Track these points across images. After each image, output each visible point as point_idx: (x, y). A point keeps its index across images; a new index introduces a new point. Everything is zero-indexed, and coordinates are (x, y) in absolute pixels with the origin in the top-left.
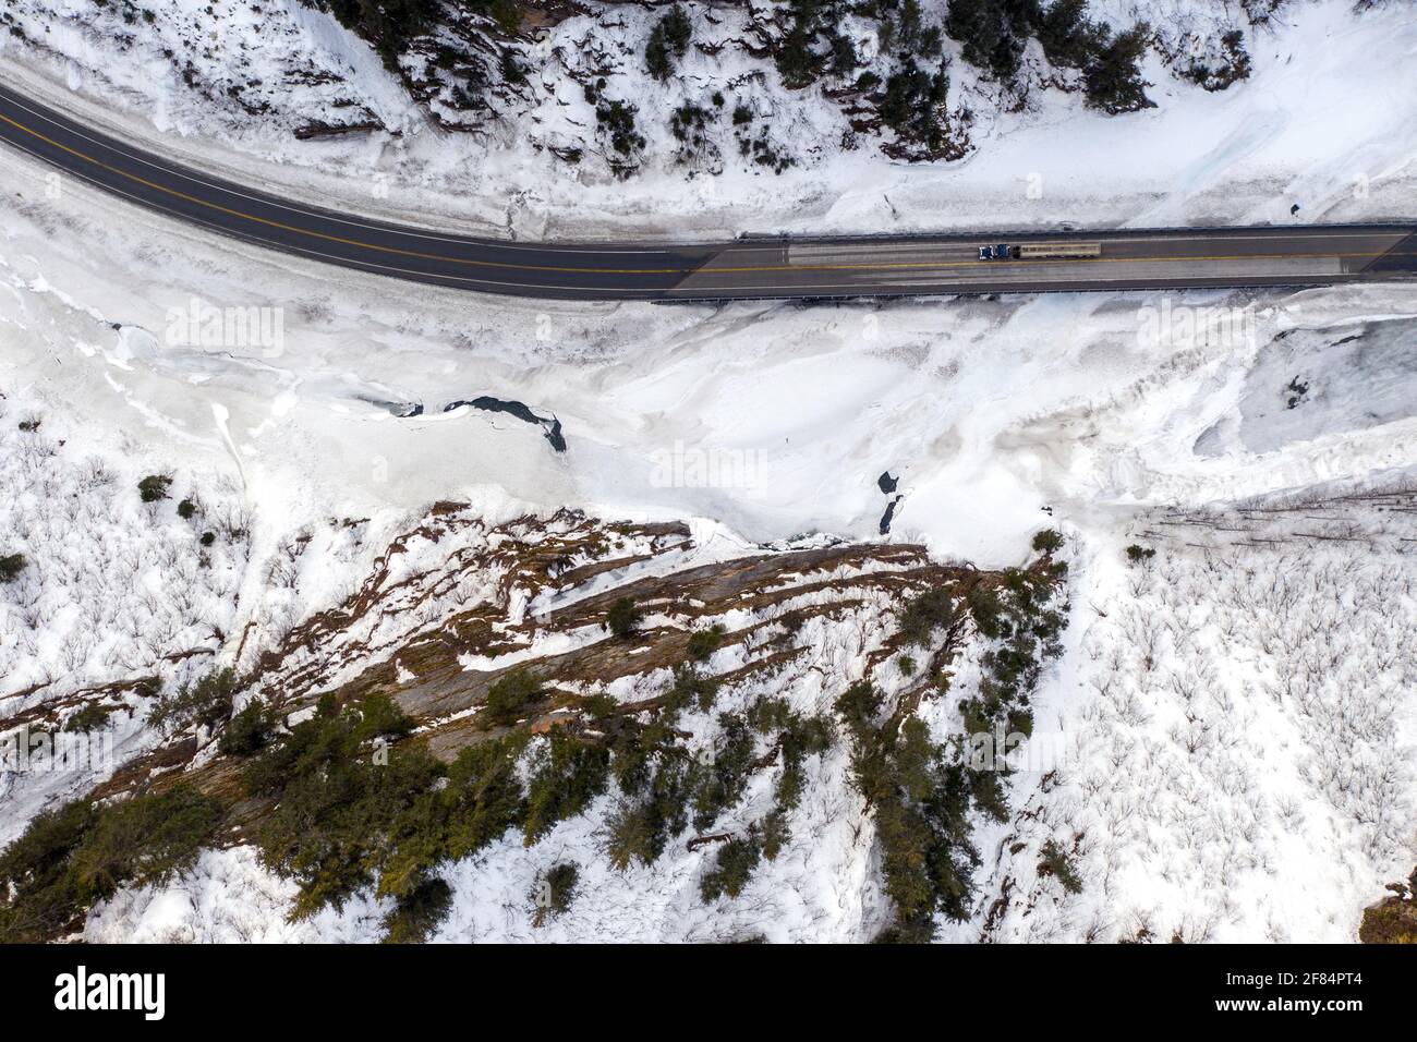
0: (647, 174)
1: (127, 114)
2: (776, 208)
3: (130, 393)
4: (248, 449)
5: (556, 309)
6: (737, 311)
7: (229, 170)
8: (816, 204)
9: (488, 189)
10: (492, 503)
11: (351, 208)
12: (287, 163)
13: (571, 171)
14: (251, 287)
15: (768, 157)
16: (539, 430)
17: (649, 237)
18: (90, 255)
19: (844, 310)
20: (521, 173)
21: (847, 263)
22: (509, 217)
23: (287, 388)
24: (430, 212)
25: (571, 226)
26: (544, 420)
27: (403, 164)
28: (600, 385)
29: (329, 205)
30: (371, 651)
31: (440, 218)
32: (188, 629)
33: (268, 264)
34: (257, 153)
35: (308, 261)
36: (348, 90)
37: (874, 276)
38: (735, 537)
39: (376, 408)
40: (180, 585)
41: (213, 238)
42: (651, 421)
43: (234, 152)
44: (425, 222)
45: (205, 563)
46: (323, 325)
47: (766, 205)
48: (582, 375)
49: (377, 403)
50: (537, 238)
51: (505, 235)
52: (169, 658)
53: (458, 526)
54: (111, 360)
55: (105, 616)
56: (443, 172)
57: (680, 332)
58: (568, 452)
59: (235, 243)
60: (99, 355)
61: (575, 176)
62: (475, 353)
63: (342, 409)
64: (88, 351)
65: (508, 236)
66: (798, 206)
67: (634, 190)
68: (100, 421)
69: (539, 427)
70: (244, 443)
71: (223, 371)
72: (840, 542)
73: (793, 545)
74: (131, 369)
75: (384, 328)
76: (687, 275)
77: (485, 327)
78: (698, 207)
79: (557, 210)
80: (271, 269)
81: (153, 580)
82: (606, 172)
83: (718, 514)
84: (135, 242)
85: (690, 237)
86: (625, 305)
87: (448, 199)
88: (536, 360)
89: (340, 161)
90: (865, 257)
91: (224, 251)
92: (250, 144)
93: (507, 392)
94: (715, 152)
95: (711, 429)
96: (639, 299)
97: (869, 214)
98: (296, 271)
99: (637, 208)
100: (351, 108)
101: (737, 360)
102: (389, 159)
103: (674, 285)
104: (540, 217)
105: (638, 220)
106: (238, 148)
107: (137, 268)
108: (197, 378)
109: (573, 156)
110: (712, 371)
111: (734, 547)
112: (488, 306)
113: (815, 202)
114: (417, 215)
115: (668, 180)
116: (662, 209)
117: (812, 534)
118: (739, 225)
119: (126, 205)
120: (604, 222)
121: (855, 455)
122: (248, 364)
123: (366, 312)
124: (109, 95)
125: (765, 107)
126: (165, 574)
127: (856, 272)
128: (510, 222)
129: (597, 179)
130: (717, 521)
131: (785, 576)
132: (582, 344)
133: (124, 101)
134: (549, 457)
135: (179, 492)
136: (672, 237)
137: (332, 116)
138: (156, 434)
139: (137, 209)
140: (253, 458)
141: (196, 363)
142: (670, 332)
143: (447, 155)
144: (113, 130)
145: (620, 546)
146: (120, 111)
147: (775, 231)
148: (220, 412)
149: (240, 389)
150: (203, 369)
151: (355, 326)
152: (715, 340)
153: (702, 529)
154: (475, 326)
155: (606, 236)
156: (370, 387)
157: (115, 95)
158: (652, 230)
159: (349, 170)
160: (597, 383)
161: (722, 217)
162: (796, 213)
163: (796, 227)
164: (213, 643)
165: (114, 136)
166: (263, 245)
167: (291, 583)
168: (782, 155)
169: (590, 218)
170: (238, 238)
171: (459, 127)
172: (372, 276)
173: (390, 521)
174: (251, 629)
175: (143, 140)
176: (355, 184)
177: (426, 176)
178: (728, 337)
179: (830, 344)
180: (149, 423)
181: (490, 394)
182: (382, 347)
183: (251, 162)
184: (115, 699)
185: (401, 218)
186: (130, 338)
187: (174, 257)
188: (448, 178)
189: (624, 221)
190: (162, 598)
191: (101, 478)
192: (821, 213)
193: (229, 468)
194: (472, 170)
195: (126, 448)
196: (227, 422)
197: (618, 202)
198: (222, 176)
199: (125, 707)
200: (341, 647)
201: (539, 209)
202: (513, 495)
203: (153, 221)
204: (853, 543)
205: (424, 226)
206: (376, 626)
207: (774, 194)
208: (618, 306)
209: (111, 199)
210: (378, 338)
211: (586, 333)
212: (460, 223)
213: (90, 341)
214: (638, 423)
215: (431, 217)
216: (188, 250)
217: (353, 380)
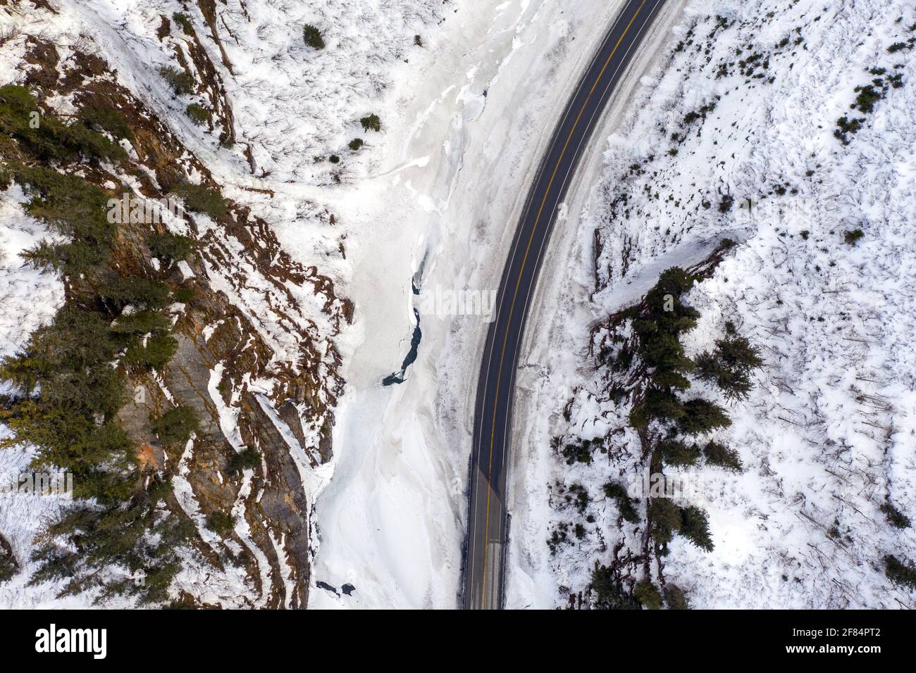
0: (553, 461)
1: (621, 116)
2: (526, 539)
3: (440, 101)
4: (397, 179)
5: (471, 392)
6: (463, 506)
7: (578, 182)
8: (527, 563)
9: (552, 353)
10: (350, 338)
11: (547, 262)
12: (580, 221)
13: (559, 410)
14: (501, 191)
15: (557, 540)
16: (397, 370)
17: (513, 455)
18: (532, 81)
19: (458, 573)
20: (561, 376)
21: (487, 579)
22: (532, 366)
23: (436, 205)
24: (540, 314)
25: (524, 405)
26: (403, 373)
27: (572, 300)
28: (422, 413)
29: (550, 248)
30: (238, 291)
31: (536, 320)
32: (269, 156)
33: (514, 205)
34: (588, 202)
35: (514, 231)
36: (617, 278)
37: (478, 597)
38: (320, 490)
39: (419, 263)
40: (302, 146)
41: (534, 169)
42: (397, 444)
43: (590, 185)
44: (534, 311)
45: (317, 160)
46: (474, 237)
47: (528, 532)
48: (430, 402)
49: (423, 264)
50: (518, 383)
51: (521, 362)
52: (249, 148)
53: (334, 322)
54: (463, 89)
55: (280, 103)
56: (565, 325)
57: (452, 468)
58: (382, 387)
59: (530, 184)
60: (467, 81)
61: (556, 411)
62: (448, 333)
63: (421, 241)
64: (471, 74)
65: (520, 364)
66: (527, 552)
67: (544, 449)
68: (422, 83)
69: (400, 370)
70: (401, 177)
71: (451, 163)
72: (313, 556)
73: (313, 526)
74: (457, 102)
75: (468, 277)
76: (487, 478)
77: (462, 345)
78: (529, 489)
79: (535, 397)
80: (510, 207)
81: (306, 129)
82: (557, 432)
83: (336, 479)
84: (536, 115)
85: (511, 482)
86: (470, 438)
87: (548, 326)
88: (441, 373)
89: (578, 257)
90: (490, 592)
91: (525, 176)
92: (595, 197)
93: (422, 350)
94: (561, 508)
95: (389, 482)
96: (474, 446)
97: (519, 595)
98: (508, 223)
99: (533, 450)
100: (608, 275)
101: (432, 503)
102: (576, 290)
103: (480, 468)
104: (532, 386)
105: (525, 449)
106: (593, 189)
107: (520, 113)
108: (448, 146)
109: (567, 415)
110: (426, 486)
111: (314, 490)
112: (476, 349)
113: (528, 562)
114: (539, 305)
115: (548, 472)
116: (530, 465)
117: (320, 538)
118: (516, 514)
119: (561, 112)
120: (525, 427)
121: (367, 570)
122: (454, 180)
123: (479, 267)
124: (634, 104)
125: (585, 548)
126: (310, 136)
127: (481, 586)
128: (530, 366)
129: (552, 426)
130: (331, 479)
131: (283, 538)
132: (448, 405)
133: (629, 115)
134: (379, 375)
135: (369, 137)
136: (512, 470)
137: (603, 262)
138: (412, 119)
139: (557, 119)
140: (391, 183)
141: (457, 146)
142: (452, 462)
143: (576, 328)
144: (611, 105)
145: (313, 428)
146: (624, 110)
147: (511, 535)
148: (423, 161)
149: (438, 174)
150: (453, 150)
151: (471, 257)
152: (445, 490)
153: (326, 471)
154: (465, 337)
155: (516, 428)
156: (433, 261)
157: (634, 108)
158: (517, 458)
159: (572, 263)
160: (424, 411)
161: (522, 503)
162: (522, 551)
163: (513, 548)
164: (259, 172)
165: (608, 105)
166: (527, 202)
167: (300, 216)
168: (557, 548)
169: (528, 418)
170: (533, 185)
171: (592, 341)
172: (501, 273)
173: (343, 272)
174: (269, 195)
175: (603, 126)
176: (563, 265)
177: (564, 313)
178: (447, 499)
179: (438, 562)
180: (419, 114)
181: (423, 339)
182: (457, 272)
183: (583, 197)
184: (217, 123)
185: (538, 295)
186: (478, 102)
187: (524, 142)
188: (562, 327)
189: (525, 440)
190: (292, 137)
191: (380, 88)
192: (521, 565)
193: (385, 167)
194: (565, 345)
195: (402, 102)
196: (417, 166)
197: (537, 438)
198: (575, 176)
199: (212, 129)
200: (243, 270)
201: (537, 385)
202: (356, 351)
203: (549, 130)
204: (312, 564)
205: (531, 309)
206: (257, 290)
207: (535, 538)
208: (470, 433)
209: (565, 101)
210: (463, 270)
211: (454, 410)
212: (531, 333)
213: (477, 76)
214: (396, 435)
215: (537, 314)
216: (528, 151)
217: (439, 250)
